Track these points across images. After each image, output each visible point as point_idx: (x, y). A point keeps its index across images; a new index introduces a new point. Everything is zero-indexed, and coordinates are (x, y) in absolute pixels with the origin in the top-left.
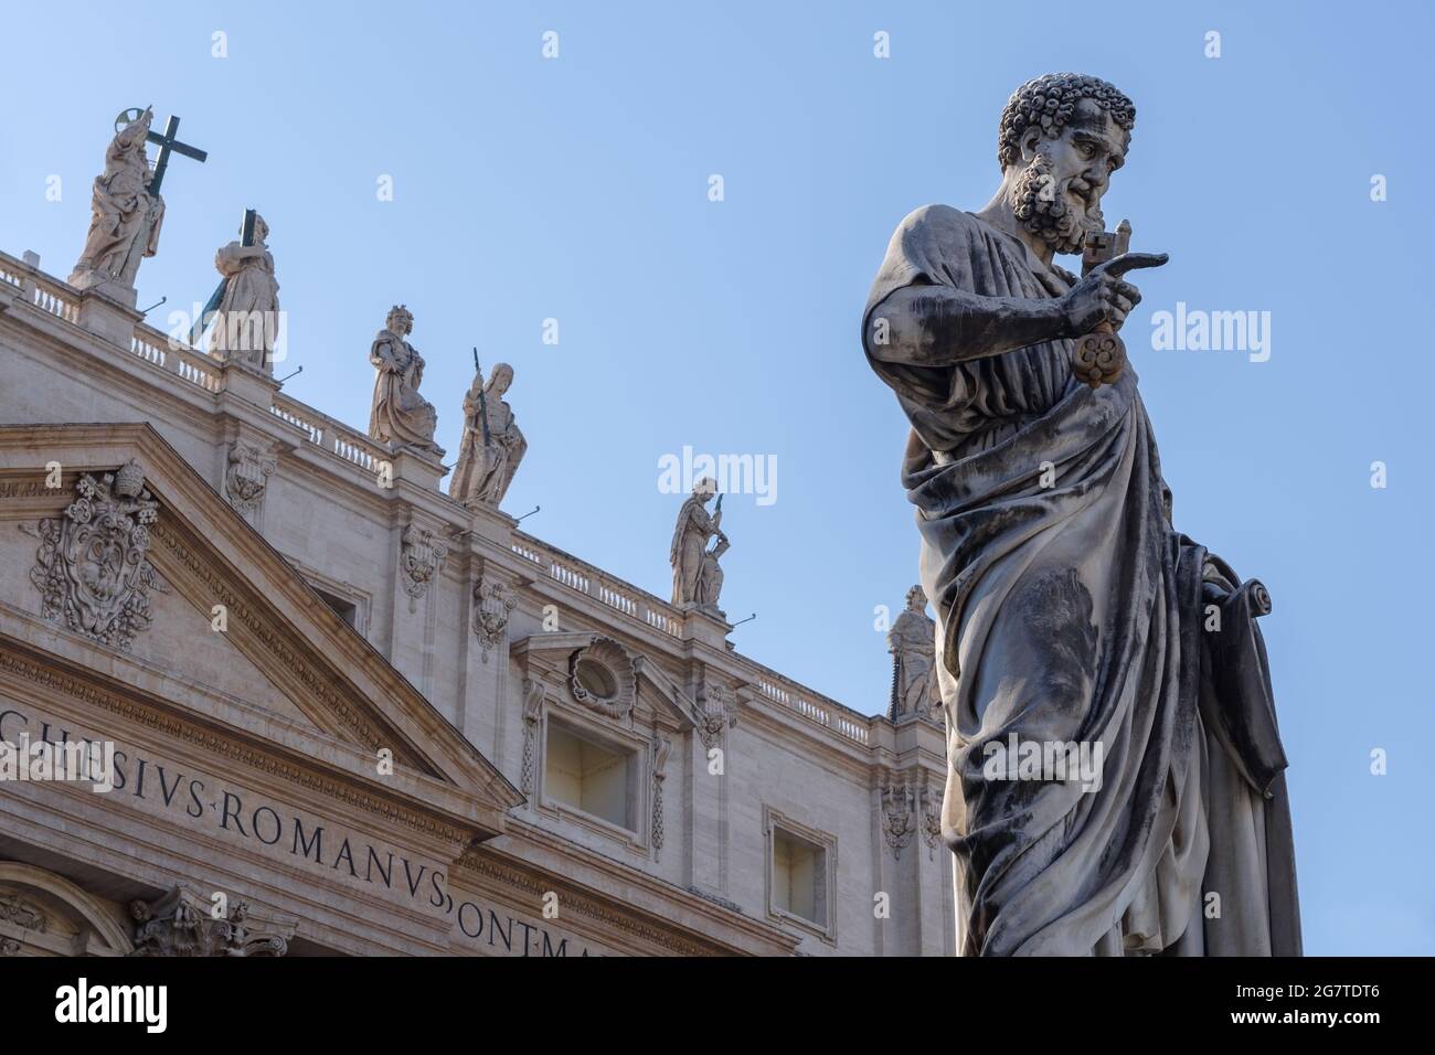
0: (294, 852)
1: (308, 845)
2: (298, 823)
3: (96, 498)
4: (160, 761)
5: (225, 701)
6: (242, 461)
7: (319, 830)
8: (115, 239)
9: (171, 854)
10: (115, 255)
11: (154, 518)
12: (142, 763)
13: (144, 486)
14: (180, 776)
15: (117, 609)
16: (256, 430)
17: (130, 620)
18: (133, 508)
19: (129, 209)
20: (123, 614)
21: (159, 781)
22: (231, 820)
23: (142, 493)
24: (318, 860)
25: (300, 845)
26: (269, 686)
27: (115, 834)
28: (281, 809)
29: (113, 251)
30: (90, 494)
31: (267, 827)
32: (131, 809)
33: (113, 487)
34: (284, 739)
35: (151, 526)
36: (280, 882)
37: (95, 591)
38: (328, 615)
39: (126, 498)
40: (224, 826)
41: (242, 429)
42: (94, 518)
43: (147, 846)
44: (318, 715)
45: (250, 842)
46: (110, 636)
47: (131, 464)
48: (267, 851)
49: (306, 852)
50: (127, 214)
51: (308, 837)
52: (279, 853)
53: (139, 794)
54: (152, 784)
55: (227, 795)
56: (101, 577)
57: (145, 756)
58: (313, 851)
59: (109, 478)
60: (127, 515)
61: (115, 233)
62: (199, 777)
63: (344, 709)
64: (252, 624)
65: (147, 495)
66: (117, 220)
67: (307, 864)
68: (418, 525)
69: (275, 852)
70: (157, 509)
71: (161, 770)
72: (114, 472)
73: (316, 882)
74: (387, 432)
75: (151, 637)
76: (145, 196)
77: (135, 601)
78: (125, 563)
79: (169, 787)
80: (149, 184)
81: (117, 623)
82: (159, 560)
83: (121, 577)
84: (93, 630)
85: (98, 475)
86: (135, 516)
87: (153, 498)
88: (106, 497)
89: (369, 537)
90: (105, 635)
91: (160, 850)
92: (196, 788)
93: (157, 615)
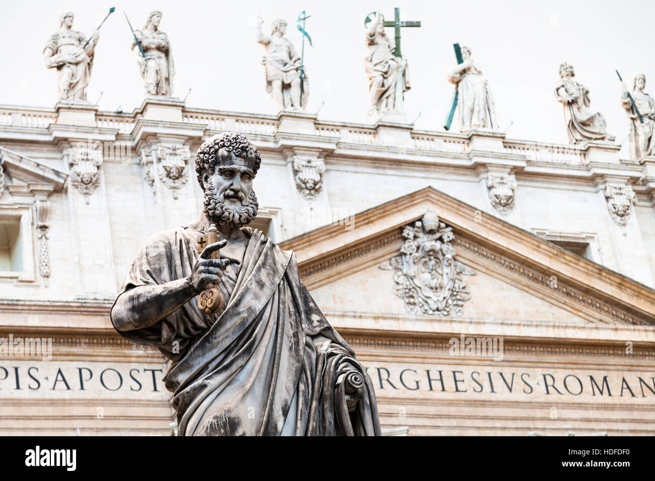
0: (594, 394)
1: (601, 388)
2: (592, 378)
3: (415, 237)
4: (499, 369)
5: (524, 325)
6: (495, 185)
7: (605, 378)
8: (384, 89)
9: (522, 419)
10: (387, 98)
11: (452, 236)
12: (489, 374)
13: (440, 221)
14: (513, 374)
15: (447, 293)
16: (497, 166)
17: (458, 296)
18: (438, 235)
19: (385, 70)
20: (452, 295)
21: (502, 380)
22: (551, 389)
23: (440, 225)
24: (610, 395)
25: (596, 390)
26: (550, 307)
27: (485, 418)
28: (580, 374)
29: (386, 95)
30: (411, 236)
31: (574, 386)
32: (490, 401)
33: (423, 228)
34: (565, 334)
35: (452, 242)
36: (591, 414)
37: (432, 288)
38: (569, 256)
39: (431, 232)
40: (548, 393)
41: (489, 168)
42: (418, 248)
43: (506, 419)
44: (584, 313)
45: (566, 398)
46: (448, 309)
47: (428, 211)
48: (577, 399)
49: (601, 393)
50: (386, 73)
51: (600, 383)
52: (587, 398)
53: (493, 391)
54: (498, 383)
55: (544, 376)
56: (433, 279)
57: (489, 369)
58: (605, 390)
59: (418, 224)
60: (436, 240)
61: (383, 85)
62: (525, 370)
63: (598, 305)
64: (528, 275)
65: (443, 225)
66: (381, 78)
67: (605, 399)
68: (611, 184)
69: (583, 398)
70: (453, 231)
71: (501, 374)
72: (420, 219)
73: (612, 407)
74: (579, 137)
75: (472, 303)
76: (393, 59)
77: (456, 286)
78: (444, 267)
79: (509, 381)
80: (394, 51)
81: (450, 302)
82: (464, 258)
83: (445, 276)
84: (438, 310)
85: (412, 224)
86: (441, 239)
87: (447, 226)
88: (421, 235)
89: (585, 201)
90: (445, 310)
91: (515, 419)
92: (525, 377)
93: (471, 289)
